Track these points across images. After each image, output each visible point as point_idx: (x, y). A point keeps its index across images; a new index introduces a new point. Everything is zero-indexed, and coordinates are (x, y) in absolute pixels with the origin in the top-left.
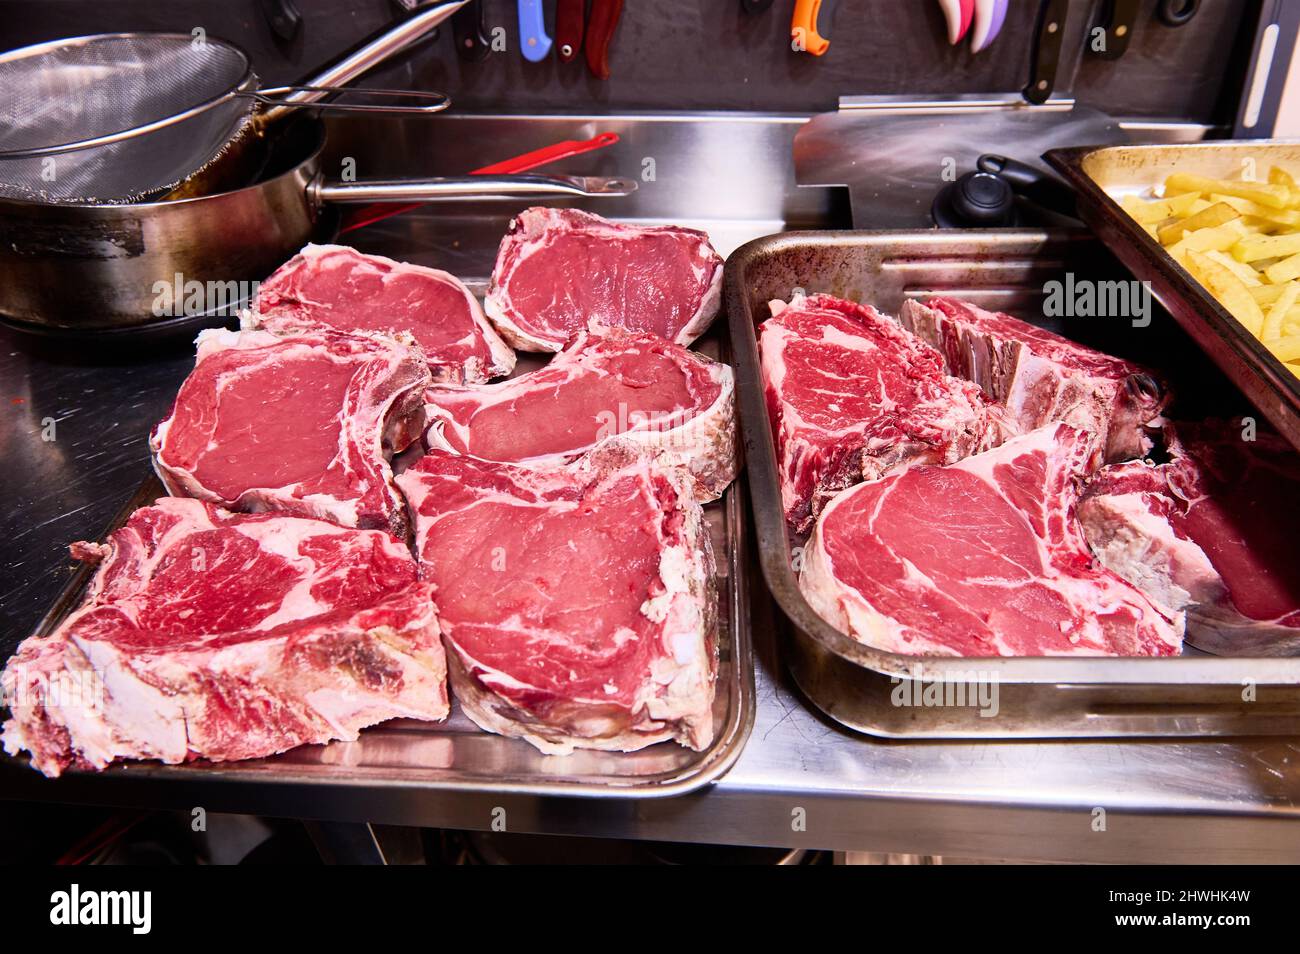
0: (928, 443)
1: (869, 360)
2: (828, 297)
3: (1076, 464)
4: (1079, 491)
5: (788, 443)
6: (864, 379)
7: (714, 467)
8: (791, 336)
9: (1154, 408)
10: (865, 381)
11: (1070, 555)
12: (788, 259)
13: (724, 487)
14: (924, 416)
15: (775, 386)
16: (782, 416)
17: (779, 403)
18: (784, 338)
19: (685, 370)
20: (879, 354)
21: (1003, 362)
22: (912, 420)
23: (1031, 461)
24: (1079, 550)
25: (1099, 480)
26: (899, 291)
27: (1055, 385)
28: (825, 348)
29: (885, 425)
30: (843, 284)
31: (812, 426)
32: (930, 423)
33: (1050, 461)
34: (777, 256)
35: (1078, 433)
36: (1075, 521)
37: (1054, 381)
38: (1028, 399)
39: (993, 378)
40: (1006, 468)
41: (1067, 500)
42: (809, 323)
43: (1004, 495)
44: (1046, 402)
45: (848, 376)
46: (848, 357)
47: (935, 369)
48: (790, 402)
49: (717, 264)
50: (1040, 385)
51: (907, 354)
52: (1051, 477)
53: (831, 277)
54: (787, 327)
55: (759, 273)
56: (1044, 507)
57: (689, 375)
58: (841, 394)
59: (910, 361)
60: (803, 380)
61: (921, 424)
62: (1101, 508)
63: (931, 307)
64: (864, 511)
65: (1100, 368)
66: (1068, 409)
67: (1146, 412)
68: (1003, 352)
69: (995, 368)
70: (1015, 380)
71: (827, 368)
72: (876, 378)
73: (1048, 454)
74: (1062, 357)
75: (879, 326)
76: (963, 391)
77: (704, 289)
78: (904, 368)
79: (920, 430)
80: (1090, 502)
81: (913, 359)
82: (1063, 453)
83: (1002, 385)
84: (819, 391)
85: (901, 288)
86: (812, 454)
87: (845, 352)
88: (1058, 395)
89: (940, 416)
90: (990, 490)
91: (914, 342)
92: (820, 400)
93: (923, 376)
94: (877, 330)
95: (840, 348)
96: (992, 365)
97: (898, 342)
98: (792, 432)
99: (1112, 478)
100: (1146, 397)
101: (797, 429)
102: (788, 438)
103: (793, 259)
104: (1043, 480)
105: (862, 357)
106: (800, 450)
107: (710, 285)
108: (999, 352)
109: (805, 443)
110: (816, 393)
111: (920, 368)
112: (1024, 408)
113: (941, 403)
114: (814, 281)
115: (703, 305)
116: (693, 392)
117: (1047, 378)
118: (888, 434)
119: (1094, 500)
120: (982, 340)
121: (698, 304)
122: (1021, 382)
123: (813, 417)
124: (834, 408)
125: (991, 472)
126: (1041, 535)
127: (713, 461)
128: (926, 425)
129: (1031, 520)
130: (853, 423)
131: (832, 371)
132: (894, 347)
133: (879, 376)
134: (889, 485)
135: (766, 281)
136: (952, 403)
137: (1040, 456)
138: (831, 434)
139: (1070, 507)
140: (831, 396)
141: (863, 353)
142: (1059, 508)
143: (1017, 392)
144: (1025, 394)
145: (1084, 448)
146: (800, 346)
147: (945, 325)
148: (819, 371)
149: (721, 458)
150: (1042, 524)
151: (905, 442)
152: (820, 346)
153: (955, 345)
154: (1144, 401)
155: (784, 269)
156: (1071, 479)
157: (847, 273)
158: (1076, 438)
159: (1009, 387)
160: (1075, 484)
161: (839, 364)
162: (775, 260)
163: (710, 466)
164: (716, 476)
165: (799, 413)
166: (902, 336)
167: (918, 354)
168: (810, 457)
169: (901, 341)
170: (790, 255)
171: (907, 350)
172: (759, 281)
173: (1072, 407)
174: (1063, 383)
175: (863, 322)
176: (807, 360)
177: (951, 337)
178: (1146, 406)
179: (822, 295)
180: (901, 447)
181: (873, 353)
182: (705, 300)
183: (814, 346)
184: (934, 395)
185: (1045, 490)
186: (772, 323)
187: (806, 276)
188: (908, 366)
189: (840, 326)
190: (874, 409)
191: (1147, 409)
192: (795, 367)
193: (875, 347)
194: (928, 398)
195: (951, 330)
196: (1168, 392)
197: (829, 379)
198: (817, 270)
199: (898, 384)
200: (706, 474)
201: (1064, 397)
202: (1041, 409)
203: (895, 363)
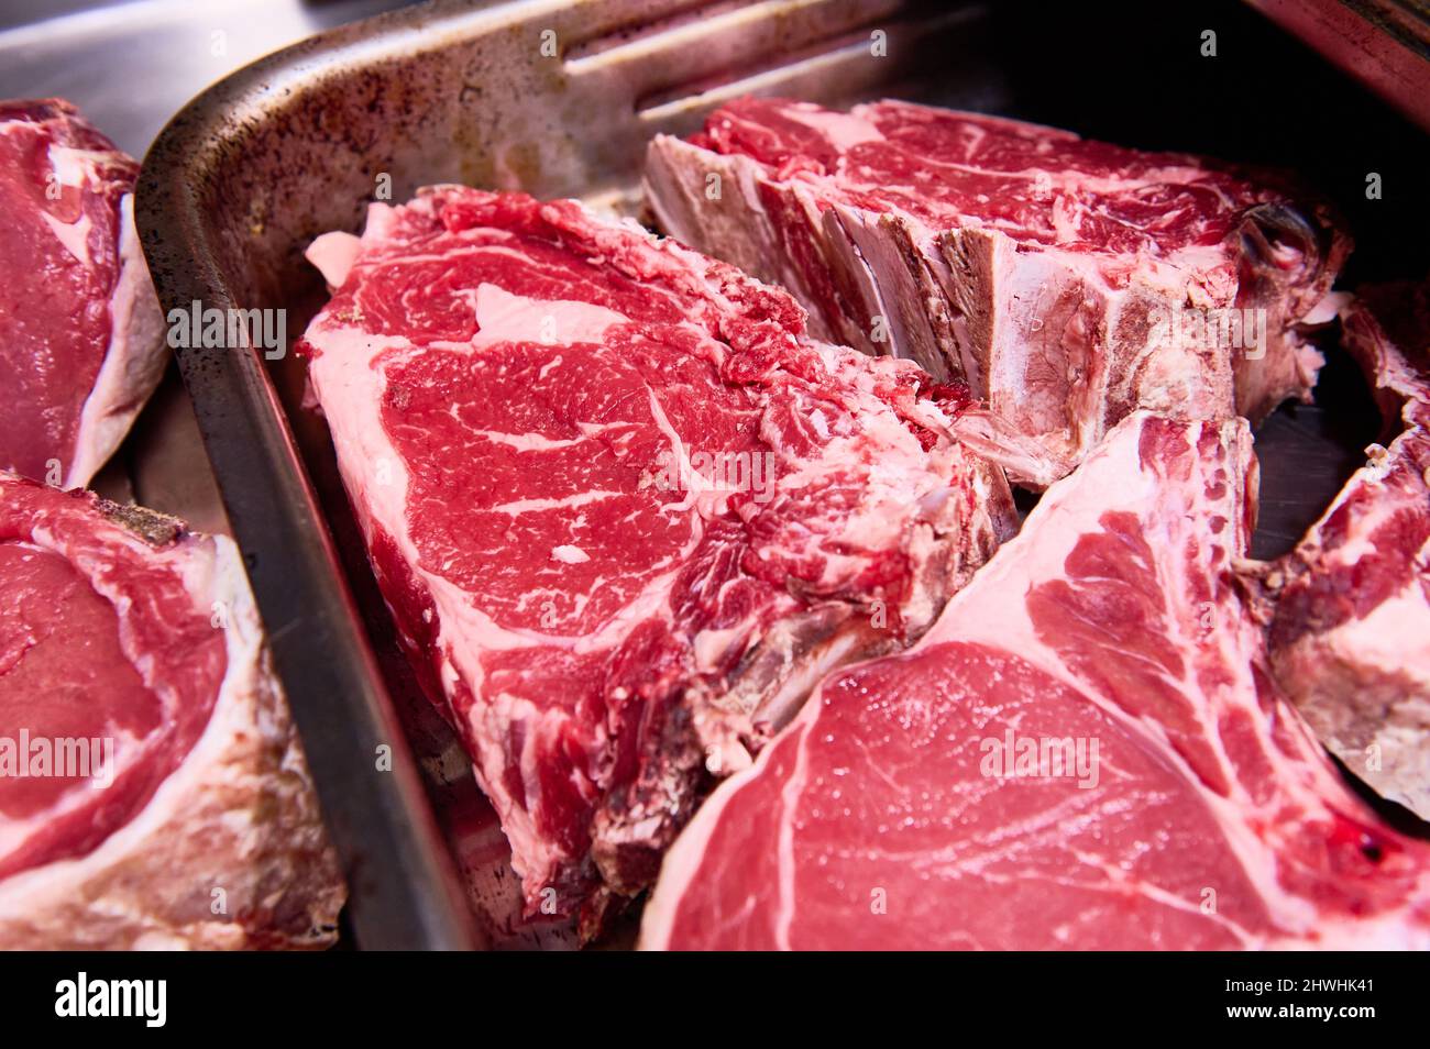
0: (848, 601)
1: (616, 367)
2: (456, 194)
3: (1218, 524)
4: (1259, 613)
5: (476, 712)
6: (620, 432)
7: (286, 873)
8: (390, 351)
9: (1312, 278)
10: (626, 438)
11: (1311, 828)
12: (316, 121)
13: (336, 905)
14: (814, 521)
15: (390, 530)
16: (436, 619)
17: (415, 580)
18: (374, 363)
19: (109, 590)
20: (636, 338)
21: (952, 285)
22: (786, 544)
23: (1112, 556)
24: (1328, 806)
25: (1307, 579)
26: (625, 116)
27: (1095, 315)
28: (492, 358)
29: (720, 578)
30: (483, 139)
31: (526, 639)
32: (834, 537)
33: (1155, 539)
34: (282, 121)
35: (1193, 434)
36: (1283, 709)
37: (1090, 303)
38: (1034, 357)
39: (936, 327)
40: (1057, 591)
41: (1240, 647)
42: (428, 290)
43: (1082, 684)
44: (1080, 356)
45: (576, 431)
46: (557, 372)
47: (790, 346)
48: (444, 574)
49: (120, 193)
50: (1057, 319)
51: (705, 315)
52: (1174, 586)
53: (449, 130)
54: (375, 328)
55: (248, 185)
56: (1189, 688)
57: (124, 603)
58: (577, 501)
59: (718, 336)
60: (461, 484)
61: (813, 546)
62: (1340, 665)
63: (715, 147)
64: (751, 903)
65: (1170, 217)
66: (1138, 360)
67: (1298, 292)
68: (944, 261)
69: (933, 302)
70: (996, 326)
71: (513, 420)
72: (652, 421)
73: (1143, 518)
74: (1078, 218)
75: (611, 252)
76: (878, 392)
77: (108, 277)
78: (709, 359)
79: (816, 568)
80: (1306, 648)
81: (723, 328)
82: (1176, 503)
83: (965, 345)
84: (514, 509)
85: (630, 108)
86: (554, 735)
87: (548, 360)
88: (1109, 336)
89: (852, 504)
90: (1042, 679)
91: (711, 276)
92: (525, 537)
93: (766, 375)
94: (608, 263)
95: (532, 348)
96: (925, 295)
97: (670, 285)
98: (477, 680)
99: (1340, 570)
100: (1286, 254)
101: (492, 662)
102: (471, 699)
103: (331, 115)
104: (1160, 607)
105: (595, 364)
106: (515, 731)
107: (119, 262)
108: (935, 261)
109: (524, 709)
110: (506, 517)
111: (749, 353)
112: (1029, 382)
113: (839, 455)
114: (405, 155)
115: (119, 323)
116: (147, 665)
117: (1072, 298)
118: (737, 606)
119: (1317, 646)
120: (881, 235)
121: (105, 323)
122: (1010, 324)
123: (521, 607)
124: (570, 554)
125: (1026, 623)
126: (1220, 789)
127: (276, 863)
128: (829, 546)
129: (1176, 745)
130: (634, 588)
131: (530, 426)
132: (665, 301)
133: (658, 412)
134: (790, 769)
135: (279, 196)
136: (867, 447)
137: (1123, 525)
138: (584, 645)
139: (1254, 667)
140: (551, 515)
141: (594, 348)
142: (1228, 680)
143: (1006, 351)
144: (1026, 349)
145: (1221, 473)
146: (426, 373)
147: (767, 194)
148: (495, 437)
149: (297, 839)
150: (1206, 749)
151: (786, 615)
152: (477, 357)
153: (809, 246)
154: (1284, 267)
155: (317, 149)
156: (1224, 576)
157: (483, 109)
158: (1194, 451)
159: (986, 346)
160: (1243, 595)
161: (543, 400)
162: (281, 134)
163: (273, 875)
164: (301, 890)
165: (480, 605)
166: (676, 267)
167: (731, 310)
168: (550, 745)
169: (679, 283)
170: (318, 106)
171: (702, 304)
172: (257, 205)
173: (1145, 352)
174: (1116, 301)
175: (567, 248)
176: (454, 411)
177: (793, 228)
178: (1294, 278)
179: (439, 189)
180: (784, 635)
181: (620, 338)
182: (120, 304)
183: (461, 358)
184: (813, 433)
185: (1175, 635)
186: (327, 326)
187: (383, 149)
188: (719, 351)
189: (515, 280)
190: (674, 521)
191: (1297, 284)
192: (430, 446)
193: (618, 319)
194: (803, 451)
195: (789, 211)
196: (1336, 233)
197: (528, 456)
198: (404, 124)
199: (712, 417)
200: (270, 902)
201: (1123, 336)
202: (1072, 374)
203: (686, 351)
